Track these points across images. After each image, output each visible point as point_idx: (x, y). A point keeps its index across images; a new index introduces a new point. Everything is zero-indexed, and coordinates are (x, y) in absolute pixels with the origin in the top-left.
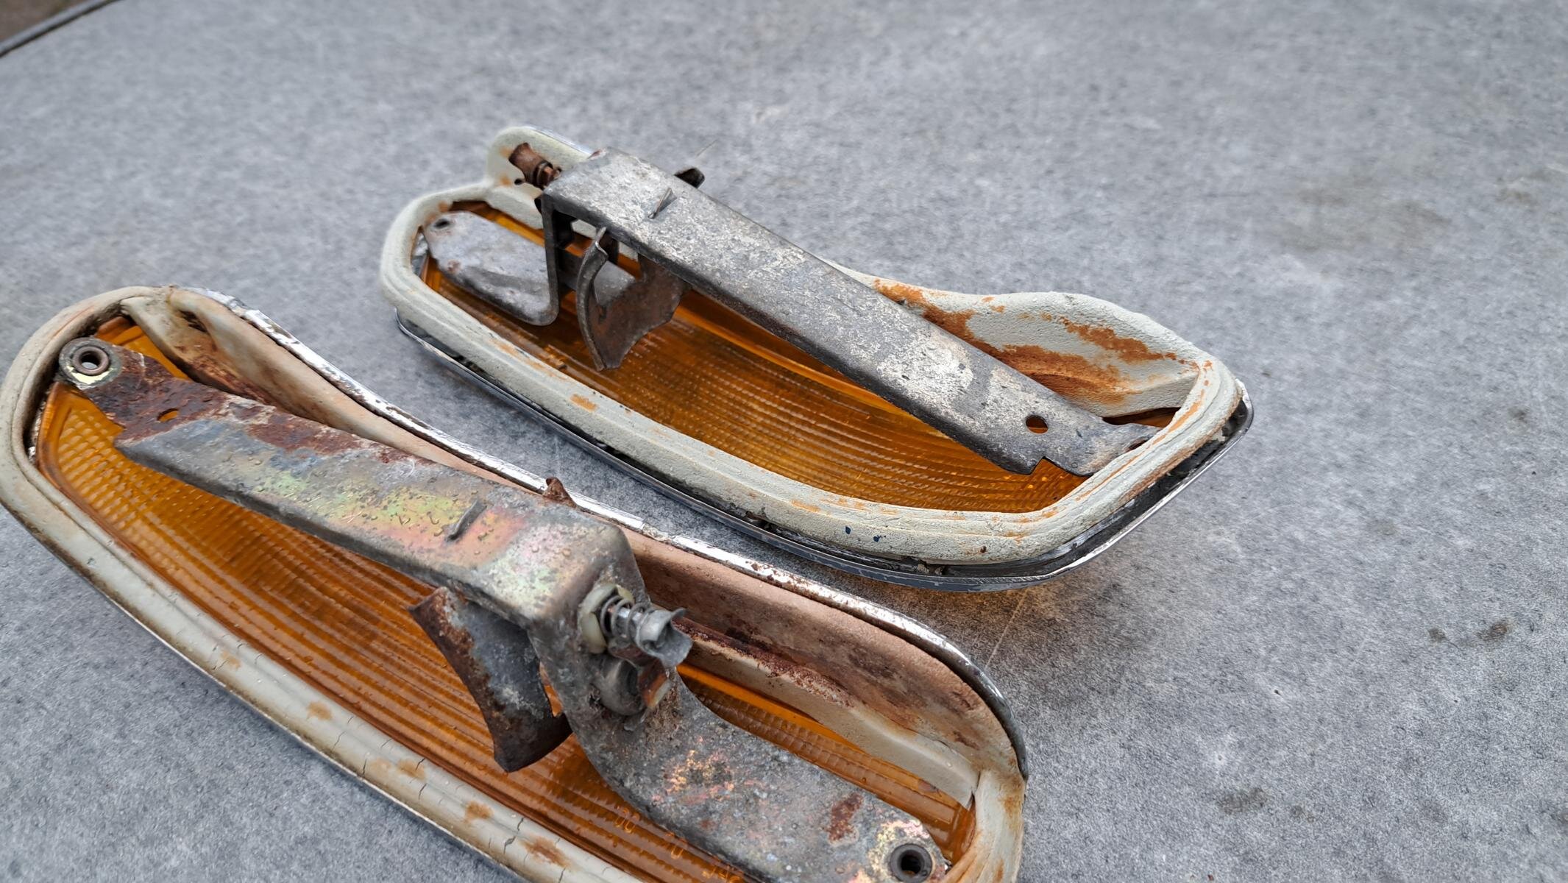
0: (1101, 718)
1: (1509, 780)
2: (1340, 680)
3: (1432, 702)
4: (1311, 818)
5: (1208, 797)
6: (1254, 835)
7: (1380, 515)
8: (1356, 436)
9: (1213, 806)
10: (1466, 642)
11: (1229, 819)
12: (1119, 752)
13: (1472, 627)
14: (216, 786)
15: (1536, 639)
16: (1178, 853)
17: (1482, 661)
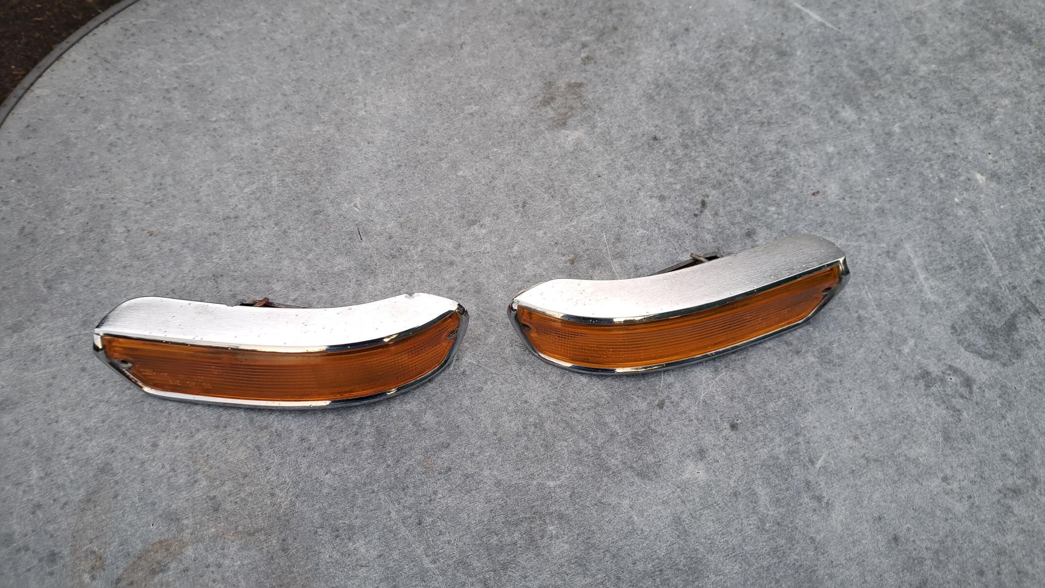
1: (735, 236)
2: (692, 244)
3: (710, 232)
7: (659, 195)
8: (634, 177)
10: (702, 212)
13: (699, 206)
15: (710, 198)
17: (707, 212)
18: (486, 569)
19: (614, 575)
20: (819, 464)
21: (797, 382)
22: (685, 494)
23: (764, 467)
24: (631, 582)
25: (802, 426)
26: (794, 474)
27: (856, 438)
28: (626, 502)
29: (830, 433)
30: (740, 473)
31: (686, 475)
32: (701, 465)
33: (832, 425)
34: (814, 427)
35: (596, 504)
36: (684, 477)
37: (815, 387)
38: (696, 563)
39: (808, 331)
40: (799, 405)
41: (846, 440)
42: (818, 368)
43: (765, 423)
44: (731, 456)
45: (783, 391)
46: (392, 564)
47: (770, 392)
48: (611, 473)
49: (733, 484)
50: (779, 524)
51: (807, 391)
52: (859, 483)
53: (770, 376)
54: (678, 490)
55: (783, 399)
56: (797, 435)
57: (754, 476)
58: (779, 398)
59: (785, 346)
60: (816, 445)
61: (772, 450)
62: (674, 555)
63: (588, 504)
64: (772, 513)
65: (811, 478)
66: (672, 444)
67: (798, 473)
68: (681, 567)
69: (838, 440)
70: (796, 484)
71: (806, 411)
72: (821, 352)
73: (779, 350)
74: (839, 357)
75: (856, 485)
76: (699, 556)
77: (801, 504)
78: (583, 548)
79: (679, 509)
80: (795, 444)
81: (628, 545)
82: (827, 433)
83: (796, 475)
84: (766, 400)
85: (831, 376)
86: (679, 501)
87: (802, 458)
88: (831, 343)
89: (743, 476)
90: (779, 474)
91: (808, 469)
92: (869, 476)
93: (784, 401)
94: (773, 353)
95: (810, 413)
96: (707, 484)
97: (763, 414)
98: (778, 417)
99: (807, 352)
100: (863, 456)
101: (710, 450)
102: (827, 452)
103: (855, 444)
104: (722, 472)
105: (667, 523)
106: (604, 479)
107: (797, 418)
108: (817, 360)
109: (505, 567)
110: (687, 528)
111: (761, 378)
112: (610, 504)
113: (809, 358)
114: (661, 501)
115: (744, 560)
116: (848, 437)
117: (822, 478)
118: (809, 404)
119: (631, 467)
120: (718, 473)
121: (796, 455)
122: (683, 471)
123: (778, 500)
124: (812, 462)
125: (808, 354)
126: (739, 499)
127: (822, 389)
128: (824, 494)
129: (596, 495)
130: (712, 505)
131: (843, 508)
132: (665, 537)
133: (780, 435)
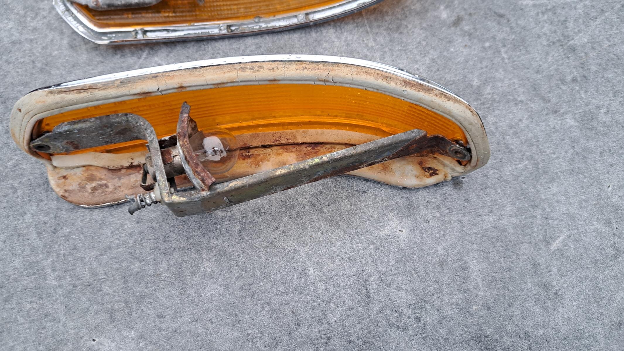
0: (410, 26)
4: (474, 14)
5: (449, 27)
6: (466, 28)
9: (453, 28)
11: (458, 28)
12: (421, 32)
14: (194, 244)
16: (454, 46)
18: (117, 298)
19: (269, 334)
20: (555, 245)
21: (548, 145)
22: (379, 253)
23: (484, 238)
24: (288, 345)
25: (543, 197)
26: (520, 252)
27: (608, 223)
28: (304, 250)
29: (576, 212)
30: (454, 240)
31: (386, 231)
32: (407, 222)
33: (580, 202)
34: (558, 202)
35: (267, 246)
36: (382, 234)
37: (569, 155)
38: (374, 337)
39: (573, 89)
40: (545, 172)
41: (595, 223)
42: (576, 133)
43: (497, 186)
44: (447, 219)
45: (527, 154)
46: (11, 272)
47: (511, 151)
48: (294, 213)
49: (440, 251)
50: (489, 308)
51: (557, 158)
52: (601, 277)
53: (515, 133)
54: (372, 246)
55: (526, 162)
56: (535, 207)
57: (469, 247)
58: (521, 160)
59: (541, 102)
60: (556, 222)
61: (499, 219)
62: (349, 323)
63: (257, 245)
64: (483, 294)
65: (541, 261)
66: (376, 193)
67: (527, 252)
68: (354, 338)
69: (585, 221)
70: (521, 264)
71: (552, 180)
72: (584, 116)
73: (532, 105)
74: (605, 125)
75: (597, 278)
76: (380, 330)
77: (522, 290)
78: (239, 295)
79: (368, 269)
80: (530, 217)
81: (294, 301)
82: (572, 211)
83: (523, 255)
84: (504, 160)
85: (592, 145)
86: (369, 260)
87: (534, 235)
88: (598, 108)
89: (456, 243)
90: (501, 249)
91: (540, 249)
92: (616, 270)
93: (526, 165)
94: (524, 107)
95: (555, 184)
96: (409, 246)
97: (497, 176)
98: (515, 182)
99: (566, 113)
100: (613, 246)
101: (422, 207)
102: (568, 233)
103: (606, 229)
104: (431, 235)
105: (349, 283)
106: (285, 218)
107: (539, 187)
108: (577, 124)
109: (141, 299)
110: (371, 294)
111: (504, 134)
112: (285, 249)
113: (568, 120)
114: (347, 256)
115: (435, 345)
116: (598, 220)
117: (555, 262)
118: (557, 173)
119: (321, 211)
120: (425, 236)
121: (528, 231)
122: (383, 226)
123: (494, 280)
124: (548, 243)
125: (567, 116)
126: (445, 271)
127: (576, 159)
128: (554, 283)
129: (270, 236)
130: (410, 271)
131: (575, 304)
132: (342, 300)
133: (513, 204)
